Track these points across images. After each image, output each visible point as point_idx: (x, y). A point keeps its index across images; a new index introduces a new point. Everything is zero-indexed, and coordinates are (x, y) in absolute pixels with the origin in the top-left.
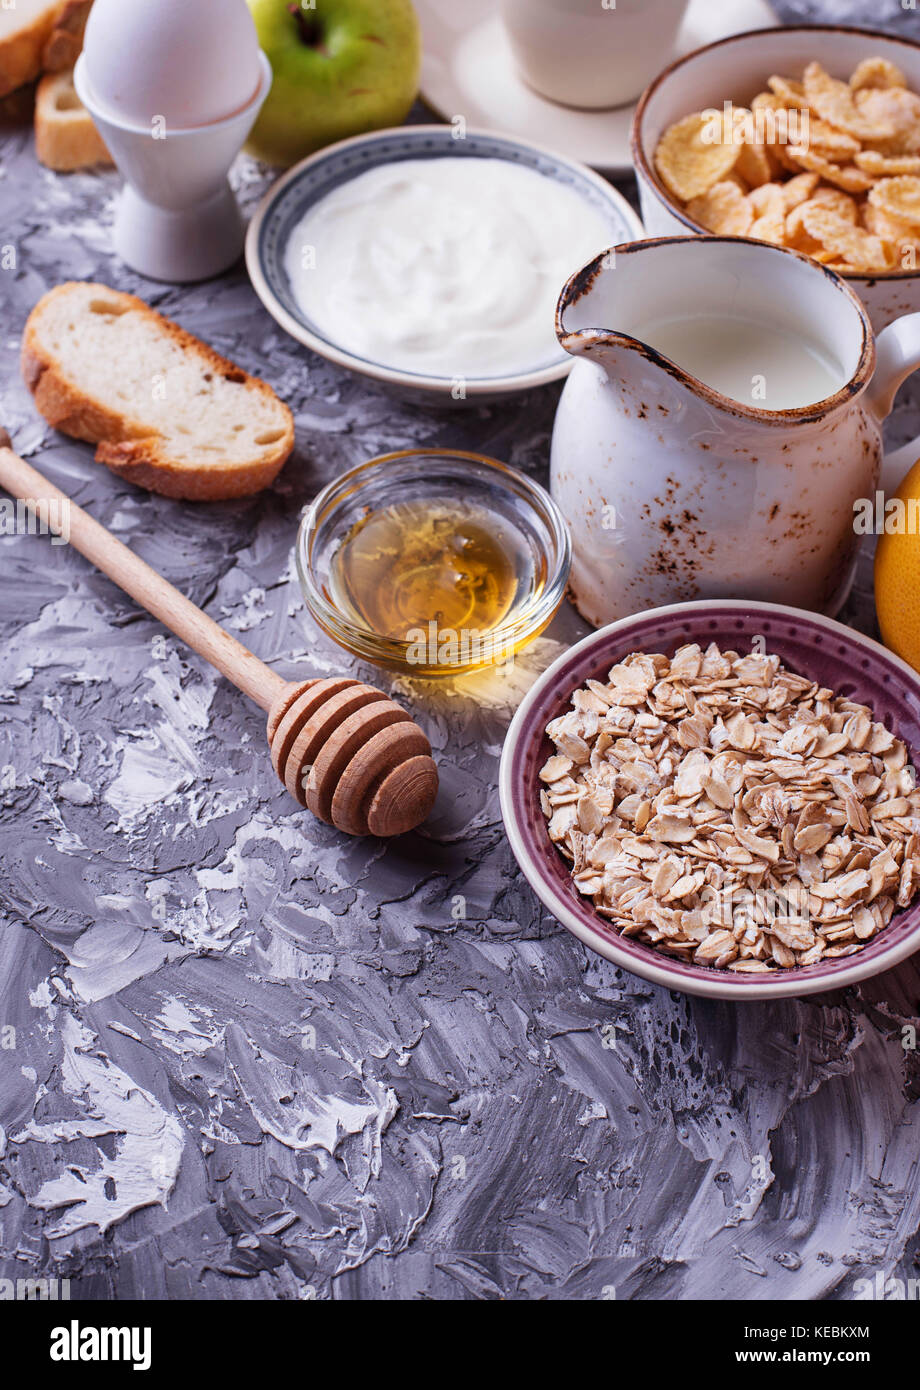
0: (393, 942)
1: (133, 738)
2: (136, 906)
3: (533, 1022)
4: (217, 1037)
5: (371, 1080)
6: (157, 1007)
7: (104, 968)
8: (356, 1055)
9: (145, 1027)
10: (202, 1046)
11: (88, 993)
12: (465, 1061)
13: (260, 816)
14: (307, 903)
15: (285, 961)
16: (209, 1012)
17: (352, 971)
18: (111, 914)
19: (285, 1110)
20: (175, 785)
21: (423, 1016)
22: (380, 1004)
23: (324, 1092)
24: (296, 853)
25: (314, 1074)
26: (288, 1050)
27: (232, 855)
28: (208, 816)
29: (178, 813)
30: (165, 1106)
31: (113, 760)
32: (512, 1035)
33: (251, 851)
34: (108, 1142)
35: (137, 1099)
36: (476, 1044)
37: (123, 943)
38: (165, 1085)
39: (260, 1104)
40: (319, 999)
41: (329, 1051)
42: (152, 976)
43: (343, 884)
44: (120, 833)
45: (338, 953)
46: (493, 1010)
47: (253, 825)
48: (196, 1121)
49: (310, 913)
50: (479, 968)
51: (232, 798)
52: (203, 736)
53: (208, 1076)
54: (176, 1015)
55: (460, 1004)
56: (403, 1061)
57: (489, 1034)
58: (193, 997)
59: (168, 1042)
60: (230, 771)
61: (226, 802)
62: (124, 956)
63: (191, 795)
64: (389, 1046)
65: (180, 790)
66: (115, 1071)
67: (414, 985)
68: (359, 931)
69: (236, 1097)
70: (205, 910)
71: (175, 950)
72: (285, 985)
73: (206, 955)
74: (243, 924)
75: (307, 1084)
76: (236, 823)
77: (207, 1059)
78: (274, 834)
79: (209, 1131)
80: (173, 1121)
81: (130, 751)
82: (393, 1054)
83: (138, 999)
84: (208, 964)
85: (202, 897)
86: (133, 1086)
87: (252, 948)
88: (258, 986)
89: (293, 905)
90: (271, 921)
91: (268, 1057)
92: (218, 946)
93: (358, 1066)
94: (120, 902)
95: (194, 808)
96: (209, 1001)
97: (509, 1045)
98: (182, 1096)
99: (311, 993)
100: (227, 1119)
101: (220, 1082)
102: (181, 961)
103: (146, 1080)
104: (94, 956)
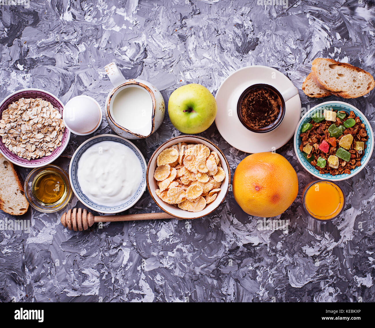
0: (195, 274)
1: (165, 224)
2: (157, 256)
3: (211, 294)
4: (164, 283)
5: (184, 297)
6: (156, 275)
7: (150, 265)
8: (183, 292)
9: (153, 278)
10: (161, 283)
11: (147, 270)
12: (199, 297)
13: (181, 244)
14: (184, 263)
15: (177, 272)
16: (163, 278)
17: (187, 277)
18: (153, 256)
19: (170, 298)
20: (169, 235)
21: (195, 288)
22: (190, 284)
23: (176, 296)
24: (185, 252)
25: (176, 293)
26: (173, 288)
27: (175, 250)
28: (173, 242)
29: (168, 240)
30: (153, 292)
31: (160, 227)
32: (207, 295)
33: (178, 250)
34: (143, 295)
35: (149, 290)
36: (201, 295)
37: (154, 262)
38: (154, 288)
39: (167, 296)
40: (180, 280)
41: (179, 290)
42: (156, 269)
43: (190, 261)
44: (158, 241)
45: (186, 273)
46: (206, 290)
47: (179, 245)
48: (157, 296)
49: (184, 265)
50: (206, 282)
51: (177, 240)
52: (176, 226)
53: (160, 289)
54: (158, 277)
55: (201, 288)
56: (189, 295)
57: (204, 294)
58: (162, 275)
59: (156, 281)
60: (179, 234)
61: (176, 240)
62: (153, 264)
63: (171, 237)
64: (188, 292)
65: (170, 236)
66: (147, 284)
67: (195, 282)
68: (190, 270)
69: (164, 294)
70: (168, 260)
71: (161, 266)
72: (176, 276)
73: (166, 268)
74: (173, 264)
75: (174, 294)
76: (177, 244)
77: (161, 286)
78: (182, 248)
79: (158, 298)
80: (153, 294)
81: (164, 226)
82: (188, 293)
83: (153, 273)
84: (165, 269)
85: (167, 257)
86: (149, 287)
87: (173, 269)
88: (172, 275)
89: (181, 262)
90: (177, 264)
91: (170, 288)
92: (168, 267)
93: (183, 293)
94: (155, 254)
95: (171, 240)
96: (164, 276)
97: (206, 297)
98: (156, 291)
99: (180, 279)
100: (161, 297)
101: (162, 290)
102: (161, 268)
103: (151, 287)
104: (149, 263)
